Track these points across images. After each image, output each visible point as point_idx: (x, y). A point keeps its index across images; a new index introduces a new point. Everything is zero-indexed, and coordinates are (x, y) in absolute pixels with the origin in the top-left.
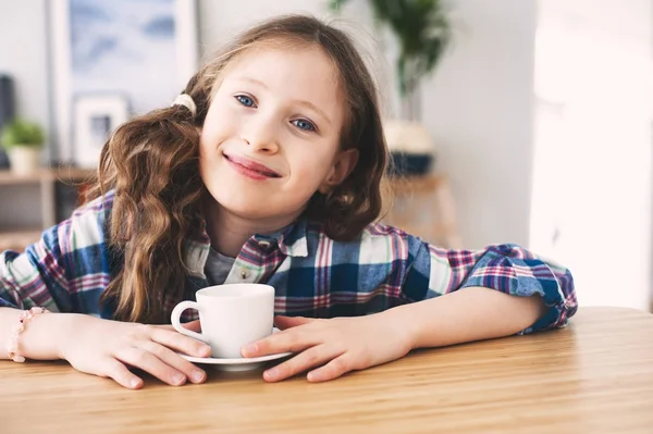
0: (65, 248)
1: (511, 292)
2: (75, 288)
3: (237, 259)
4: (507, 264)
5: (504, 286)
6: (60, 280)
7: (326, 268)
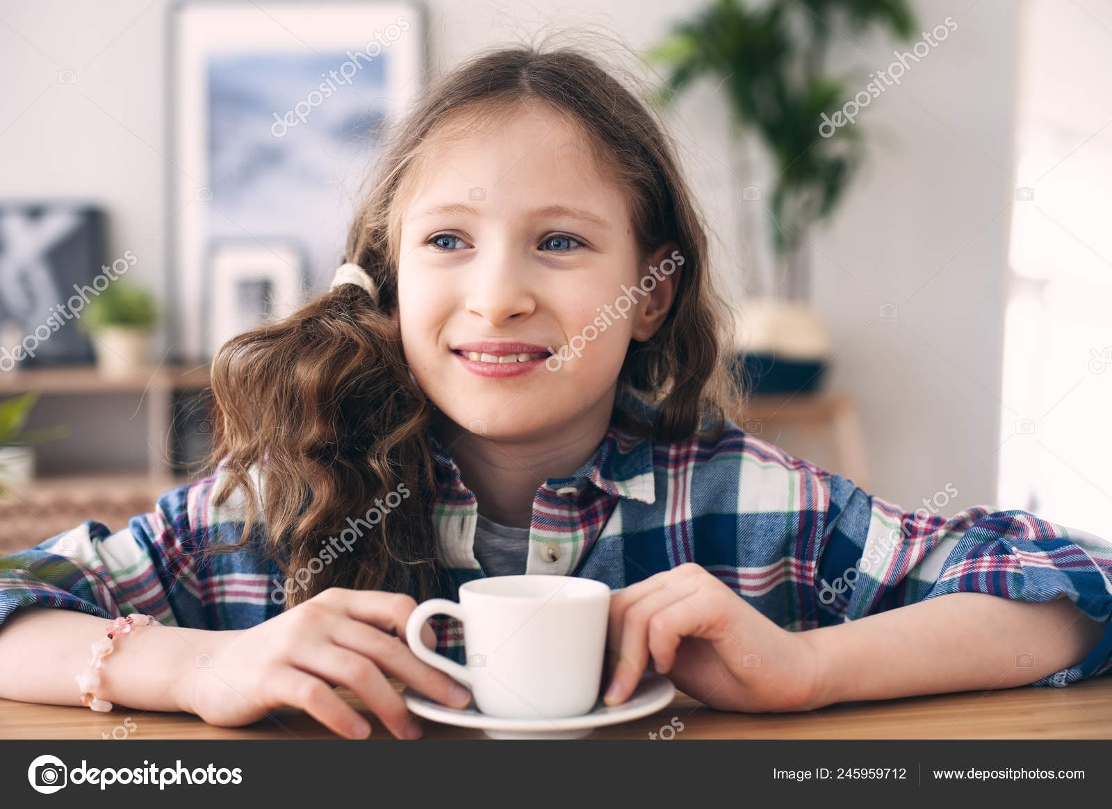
0: (198, 519)
1: (1013, 595)
2: (212, 595)
3: (532, 530)
4: (1003, 550)
5: (997, 586)
6: (186, 578)
7: (683, 523)
